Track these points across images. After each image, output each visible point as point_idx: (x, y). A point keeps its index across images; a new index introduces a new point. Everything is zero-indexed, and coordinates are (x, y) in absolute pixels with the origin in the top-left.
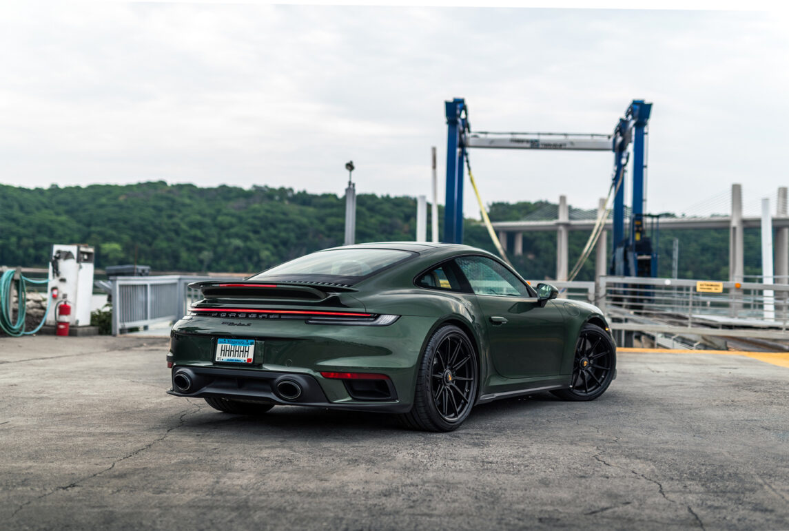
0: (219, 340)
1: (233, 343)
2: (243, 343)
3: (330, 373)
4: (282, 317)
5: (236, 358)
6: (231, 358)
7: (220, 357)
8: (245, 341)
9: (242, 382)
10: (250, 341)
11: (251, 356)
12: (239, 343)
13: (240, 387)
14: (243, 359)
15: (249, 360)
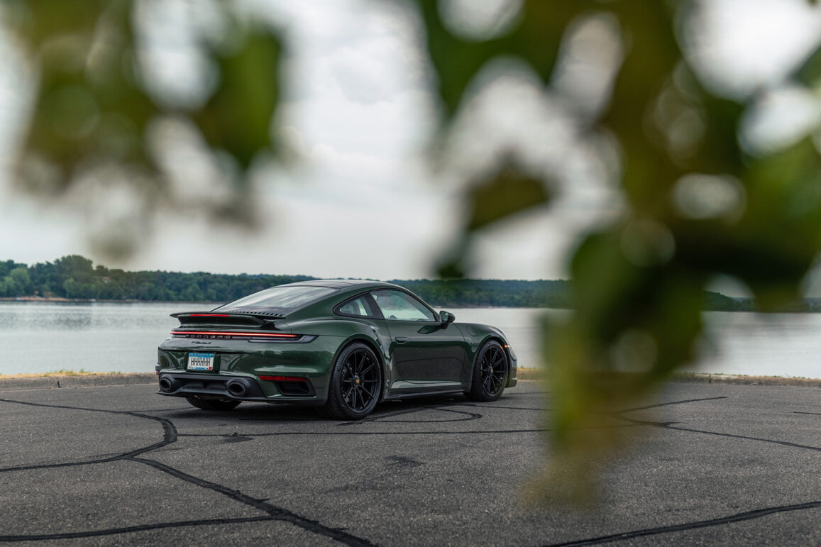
0: (190, 354)
1: (199, 356)
2: (206, 356)
3: (264, 376)
4: (233, 337)
5: (202, 367)
6: (198, 366)
7: (191, 366)
8: (207, 354)
9: (206, 383)
10: (210, 355)
11: (211, 365)
12: (204, 356)
13: (205, 387)
14: (206, 367)
15: (210, 368)
